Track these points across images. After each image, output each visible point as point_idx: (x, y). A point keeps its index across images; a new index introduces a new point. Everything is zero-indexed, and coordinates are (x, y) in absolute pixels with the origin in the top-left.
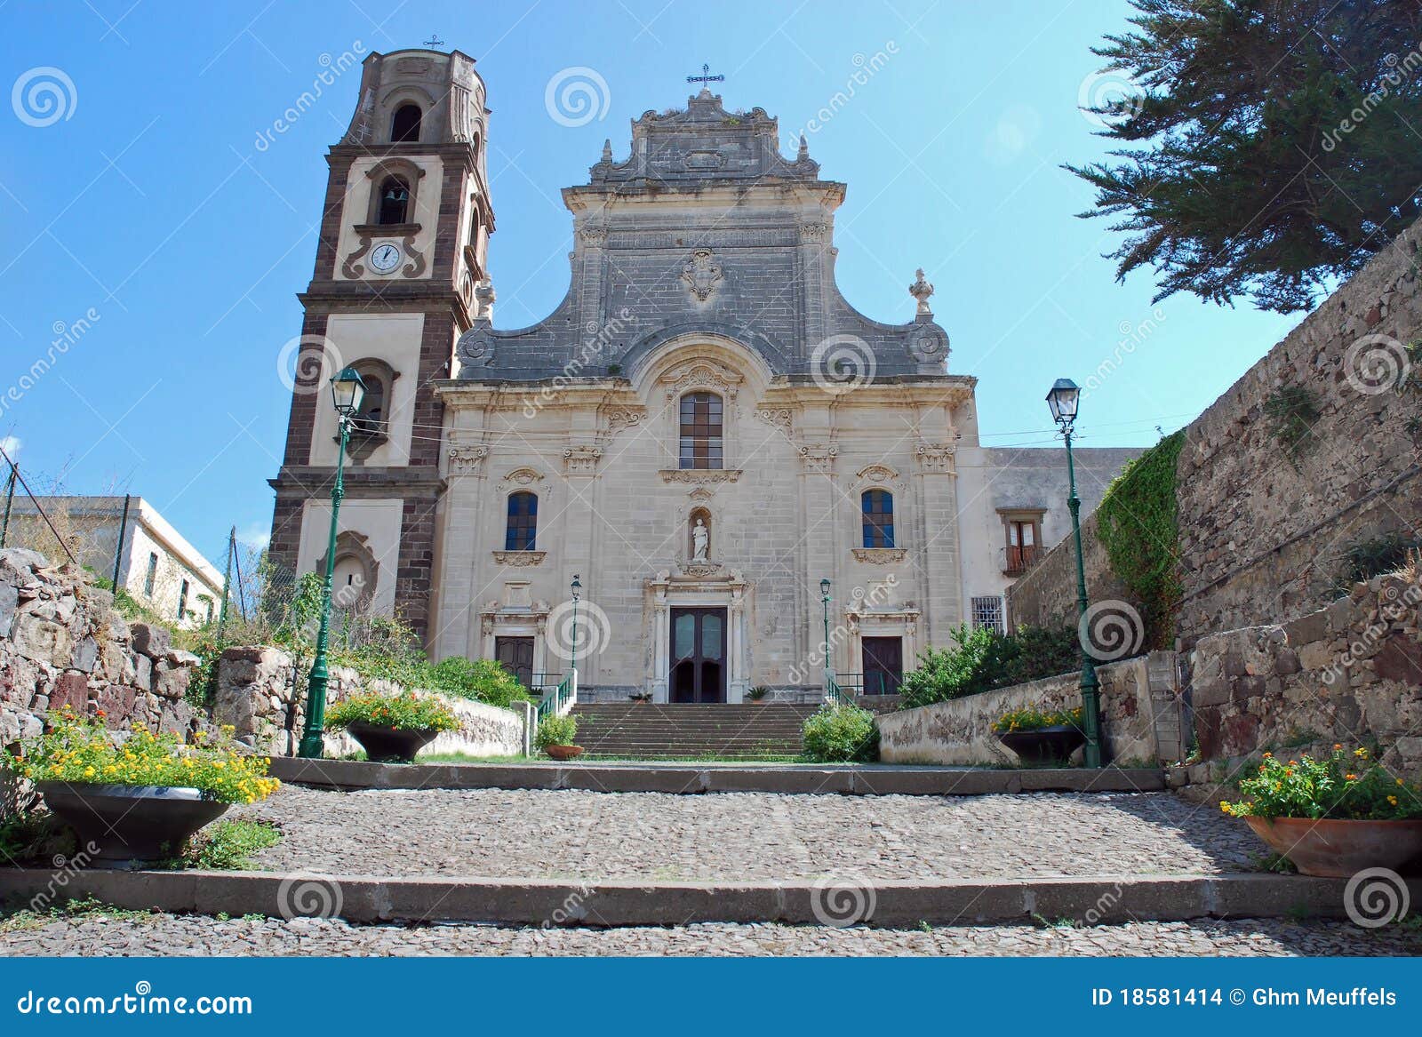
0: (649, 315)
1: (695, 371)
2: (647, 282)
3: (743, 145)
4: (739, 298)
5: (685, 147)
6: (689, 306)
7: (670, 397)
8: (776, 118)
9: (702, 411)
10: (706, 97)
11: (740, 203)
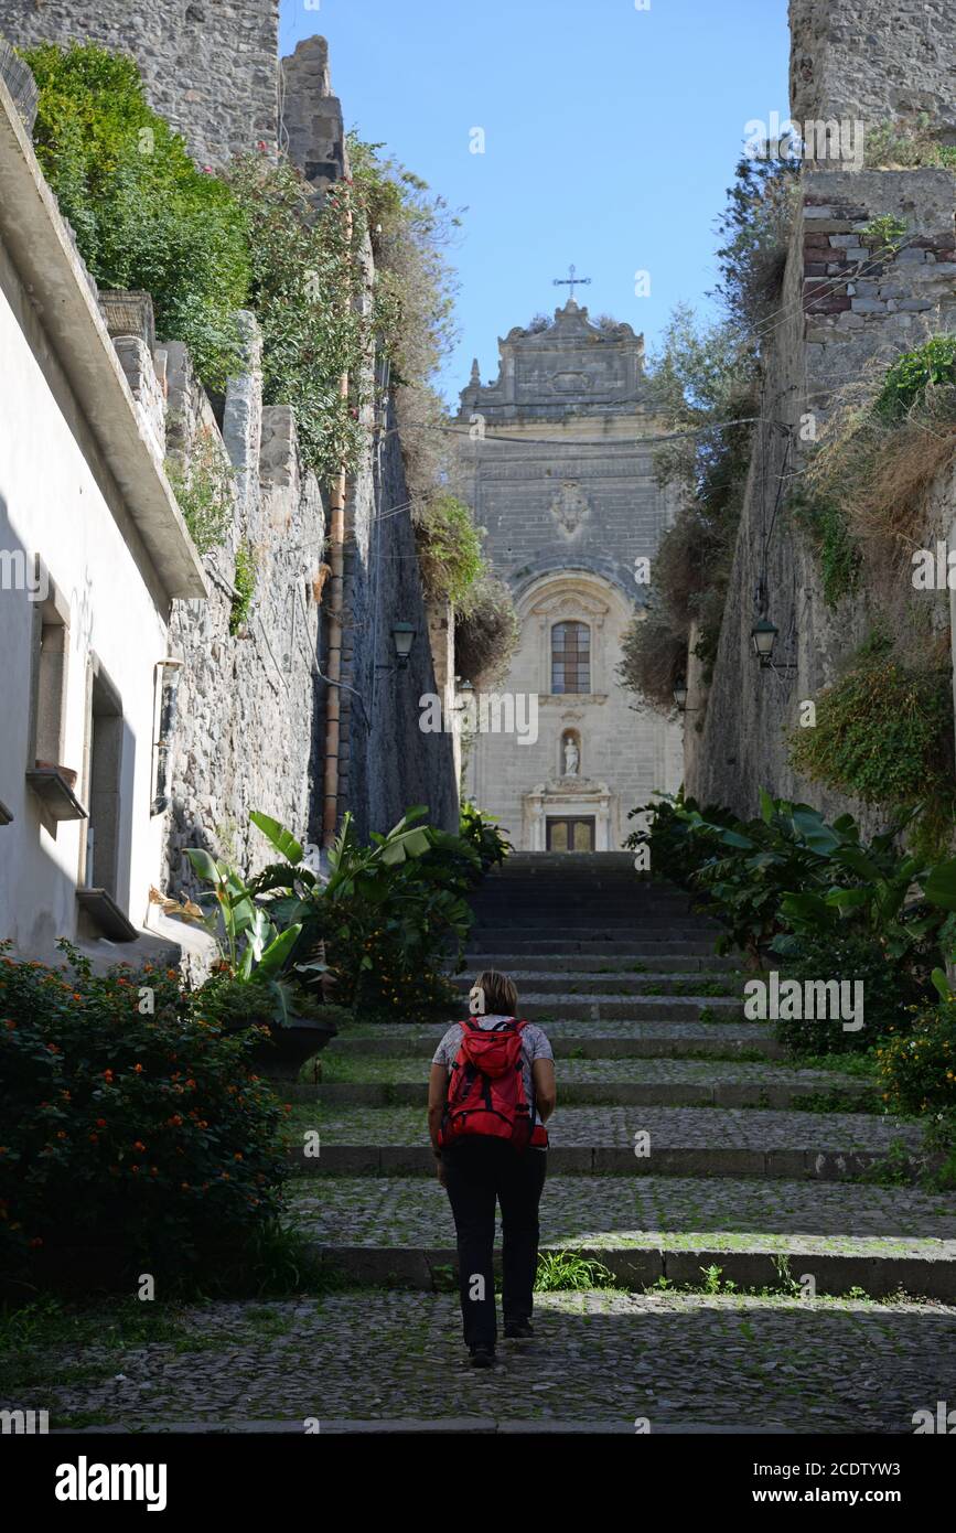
0: (521, 547)
1: (564, 602)
2: (517, 513)
3: (610, 366)
4: (604, 529)
5: (552, 368)
6: (558, 538)
7: (542, 627)
8: (642, 335)
9: (571, 639)
10: (571, 311)
11: (606, 431)
